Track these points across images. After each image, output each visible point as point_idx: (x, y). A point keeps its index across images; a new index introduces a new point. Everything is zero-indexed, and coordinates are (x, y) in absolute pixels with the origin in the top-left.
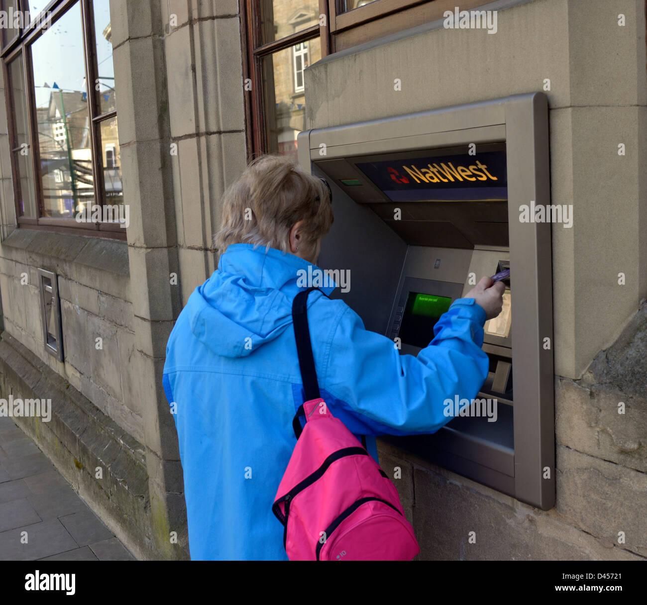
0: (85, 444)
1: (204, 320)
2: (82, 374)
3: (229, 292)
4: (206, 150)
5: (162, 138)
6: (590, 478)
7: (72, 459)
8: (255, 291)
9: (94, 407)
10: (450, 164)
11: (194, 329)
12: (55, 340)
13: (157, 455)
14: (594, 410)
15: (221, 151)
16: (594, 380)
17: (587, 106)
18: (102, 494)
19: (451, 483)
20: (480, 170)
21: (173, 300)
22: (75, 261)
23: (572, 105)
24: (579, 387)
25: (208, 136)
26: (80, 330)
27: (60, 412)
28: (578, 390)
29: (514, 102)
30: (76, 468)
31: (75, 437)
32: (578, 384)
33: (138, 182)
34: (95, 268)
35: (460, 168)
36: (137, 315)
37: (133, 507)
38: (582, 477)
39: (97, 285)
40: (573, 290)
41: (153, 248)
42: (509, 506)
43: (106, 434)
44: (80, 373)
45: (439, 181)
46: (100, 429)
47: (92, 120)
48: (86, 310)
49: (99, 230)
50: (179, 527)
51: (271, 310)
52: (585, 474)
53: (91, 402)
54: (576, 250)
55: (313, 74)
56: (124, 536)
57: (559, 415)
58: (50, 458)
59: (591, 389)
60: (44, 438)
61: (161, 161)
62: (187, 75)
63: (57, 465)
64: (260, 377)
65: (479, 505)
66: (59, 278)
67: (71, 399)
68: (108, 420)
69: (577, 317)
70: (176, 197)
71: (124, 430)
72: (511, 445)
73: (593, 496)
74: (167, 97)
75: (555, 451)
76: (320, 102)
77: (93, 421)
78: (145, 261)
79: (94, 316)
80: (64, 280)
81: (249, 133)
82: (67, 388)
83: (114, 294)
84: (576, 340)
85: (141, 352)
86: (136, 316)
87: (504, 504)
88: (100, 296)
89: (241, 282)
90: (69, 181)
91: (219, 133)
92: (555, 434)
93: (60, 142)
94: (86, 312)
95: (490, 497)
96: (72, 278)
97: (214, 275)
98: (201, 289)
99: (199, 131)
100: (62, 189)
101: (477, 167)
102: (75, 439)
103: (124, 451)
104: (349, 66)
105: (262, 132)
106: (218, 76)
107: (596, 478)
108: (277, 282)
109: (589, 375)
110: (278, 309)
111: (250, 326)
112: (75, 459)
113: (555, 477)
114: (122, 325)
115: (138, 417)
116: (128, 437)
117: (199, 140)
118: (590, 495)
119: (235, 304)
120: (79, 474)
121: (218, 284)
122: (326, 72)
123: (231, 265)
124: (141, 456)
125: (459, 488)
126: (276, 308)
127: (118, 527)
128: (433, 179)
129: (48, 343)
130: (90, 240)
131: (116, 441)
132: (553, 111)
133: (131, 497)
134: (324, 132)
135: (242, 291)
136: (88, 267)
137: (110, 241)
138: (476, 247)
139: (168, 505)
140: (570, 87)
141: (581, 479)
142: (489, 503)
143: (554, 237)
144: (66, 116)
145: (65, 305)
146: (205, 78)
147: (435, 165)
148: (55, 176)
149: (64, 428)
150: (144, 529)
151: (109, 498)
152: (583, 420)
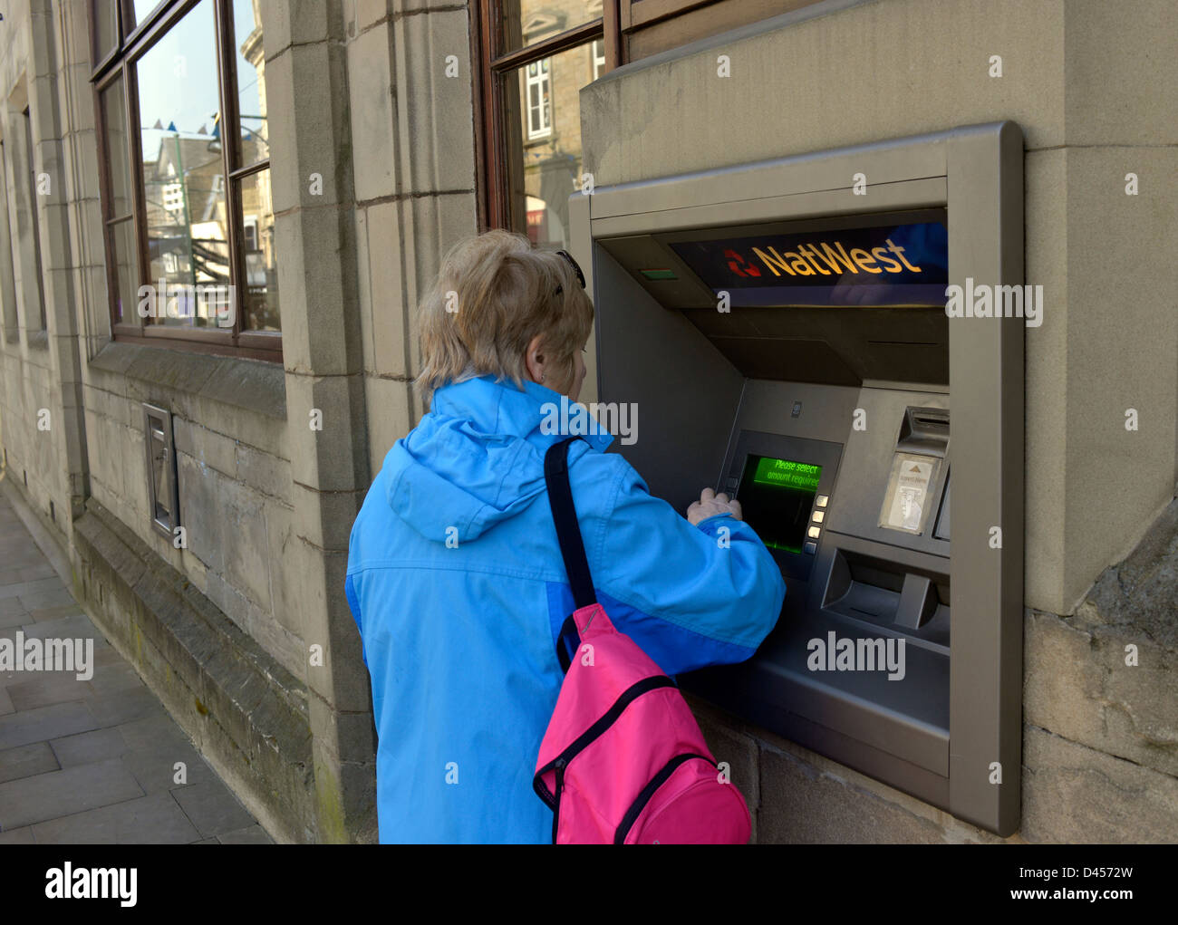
0: (212, 677)
1: (408, 483)
2: (209, 568)
3: (447, 442)
4: (412, 221)
5: (341, 202)
6: (1087, 786)
7: (192, 698)
8: (488, 439)
9: (227, 619)
10: (838, 244)
11: (393, 499)
12: (168, 514)
13: (326, 702)
14: (1098, 669)
15: (436, 223)
16: (1097, 618)
17: (1092, 146)
18: (237, 756)
19: (826, 778)
20: (892, 255)
21: (356, 459)
22: (200, 393)
23: (1068, 143)
24: (1072, 629)
25: (416, 199)
26: (207, 501)
27: (175, 625)
28: (1068, 633)
29: (964, 138)
30: (197, 713)
31: (197, 665)
32: (1068, 623)
33: (302, 272)
34: (232, 406)
35: (854, 252)
36: (298, 481)
37: (287, 780)
38: (1073, 784)
39: (234, 432)
40: (1064, 462)
41: (326, 376)
42: (932, 822)
43: (246, 663)
44: (205, 566)
45: (814, 273)
46: (236, 655)
47: (229, 175)
48: (217, 470)
49: (238, 347)
50: (359, 817)
51: (513, 470)
52: (1077, 778)
53: (222, 612)
54: (1070, 393)
55: (596, 97)
56: (273, 824)
57: (1031, 675)
58: (159, 694)
59: (1092, 634)
60: (150, 664)
61: (340, 239)
62: (383, 101)
63: (168, 707)
64: (494, 574)
65: (878, 819)
66: (176, 419)
67: (191, 605)
68: (248, 642)
69: (1068, 510)
70: (362, 297)
71: (273, 658)
72: (944, 723)
73: (1091, 816)
74: (350, 137)
75: (1023, 736)
76: (607, 143)
77: (226, 641)
78: (312, 396)
79: (228, 479)
80: (182, 423)
81: (481, 194)
82: (186, 588)
83: (261, 447)
84: (1066, 548)
85: (304, 539)
86: (296, 482)
87: (925, 819)
88: (239, 449)
89: (466, 427)
90: (186, 271)
91: (434, 194)
92: (1023, 707)
93: (174, 213)
94: (216, 473)
95: (899, 806)
96: (195, 419)
97: (424, 422)
98: (405, 443)
99: (401, 191)
100: (174, 282)
101: (887, 250)
102: (196, 668)
103: (273, 691)
104: (659, 83)
105: (503, 192)
106: (434, 103)
107: (1099, 787)
108: (521, 428)
109: (1088, 609)
110: (524, 468)
111: (479, 492)
112: (197, 699)
113: (1021, 780)
114: (272, 495)
115: (296, 640)
116: (279, 669)
117: (402, 206)
118: (1086, 815)
119: (456, 459)
120: (203, 724)
121: (429, 433)
122: (619, 92)
123: (450, 404)
124: (299, 701)
125: (842, 787)
126: (521, 466)
127: (263, 808)
128: (804, 269)
129: (157, 518)
130: (224, 362)
131: (261, 675)
132: (1032, 154)
133: (284, 764)
134: (614, 191)
135: (466, 439)
136: (220, 403)
137: (254, 363)
138: (866, 383)
139: (343, 782)
140: (1066, 113)
141: (1070, 786)
142: (896, 816)
143: (1029, 370)
144: (183, 174)
145: (184, 460)
146: (411, 106)
147: (810, 246)
148: (165, 262)
149: (180, 650)
150: (304, 816)
151: (249, 763)
152: (1076, 685)
